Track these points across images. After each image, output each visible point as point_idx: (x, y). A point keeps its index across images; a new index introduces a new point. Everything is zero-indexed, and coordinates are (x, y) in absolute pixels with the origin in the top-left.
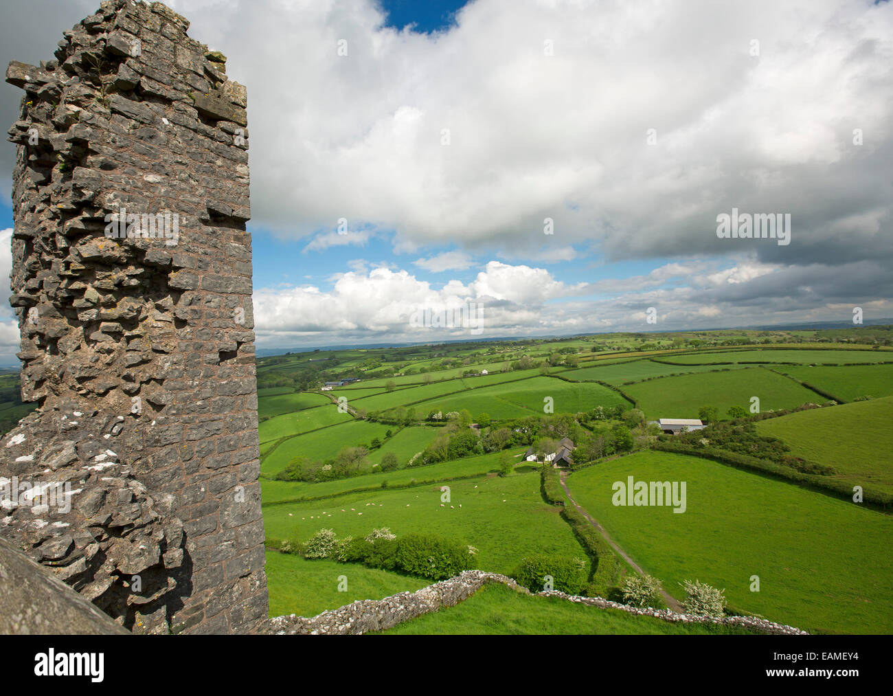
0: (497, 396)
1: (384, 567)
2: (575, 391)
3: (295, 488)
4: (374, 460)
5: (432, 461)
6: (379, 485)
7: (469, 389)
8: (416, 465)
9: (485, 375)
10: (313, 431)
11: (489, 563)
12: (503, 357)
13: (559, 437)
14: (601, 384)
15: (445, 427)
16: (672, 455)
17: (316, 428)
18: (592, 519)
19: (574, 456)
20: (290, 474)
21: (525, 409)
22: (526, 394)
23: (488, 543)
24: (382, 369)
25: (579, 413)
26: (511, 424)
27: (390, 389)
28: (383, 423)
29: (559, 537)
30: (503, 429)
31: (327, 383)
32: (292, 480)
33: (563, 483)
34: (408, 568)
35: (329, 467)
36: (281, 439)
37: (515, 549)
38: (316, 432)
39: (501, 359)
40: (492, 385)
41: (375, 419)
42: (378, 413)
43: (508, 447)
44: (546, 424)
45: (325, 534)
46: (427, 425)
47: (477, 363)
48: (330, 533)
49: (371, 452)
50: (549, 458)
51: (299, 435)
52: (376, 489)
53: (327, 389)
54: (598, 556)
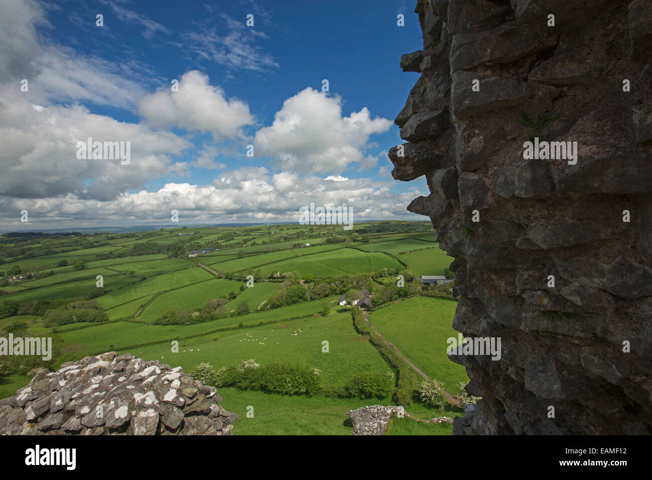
0: (317, 261)
1: (253, 389)
2: (368, 258)
3: (170, 330)
4: (231, 307)
5: (274, 307)
6: (237, 325)
7: (298, 256)
8: (263, 309)
9: (308, 246)
10: (182, 287)
11: (326, 379)
12: (319, 234)
13: (360, 288)
14: (385, 254)
15: (282, 283)
16: (433, 299)
17: (185, 285)
18: (389, 343)
19: (373, 301)
20: (167, 320)
21: (336, 269)
22: (337, 260)
23: (323, 365)
24: (235, 241)
25: (372, 273)
26: (329, 280)
27: (241, 256)
28: (238, 280)
29: (370, 357)
30: (323, 284)
31: (194, 251)
32: (168, 324)
33: (366, 320)
34: (271, 387)
35: (197, 314)
36: (157, 293)
37: (342, 367)
38: (186, 288)
39: (318, 236)
40: (314, 254)
41: (231, 277)
42: (233, 273)
43: (327, 296)
44: (352, 280)
45: (205, 367)
46: (269, 281)
47: (301, 238)
48: (208, 366)
49: (229, 301)
50: (355, 302)
51: (173, 290)
52: (234, 329)
53: (193, 256)
54: (399, 369)
